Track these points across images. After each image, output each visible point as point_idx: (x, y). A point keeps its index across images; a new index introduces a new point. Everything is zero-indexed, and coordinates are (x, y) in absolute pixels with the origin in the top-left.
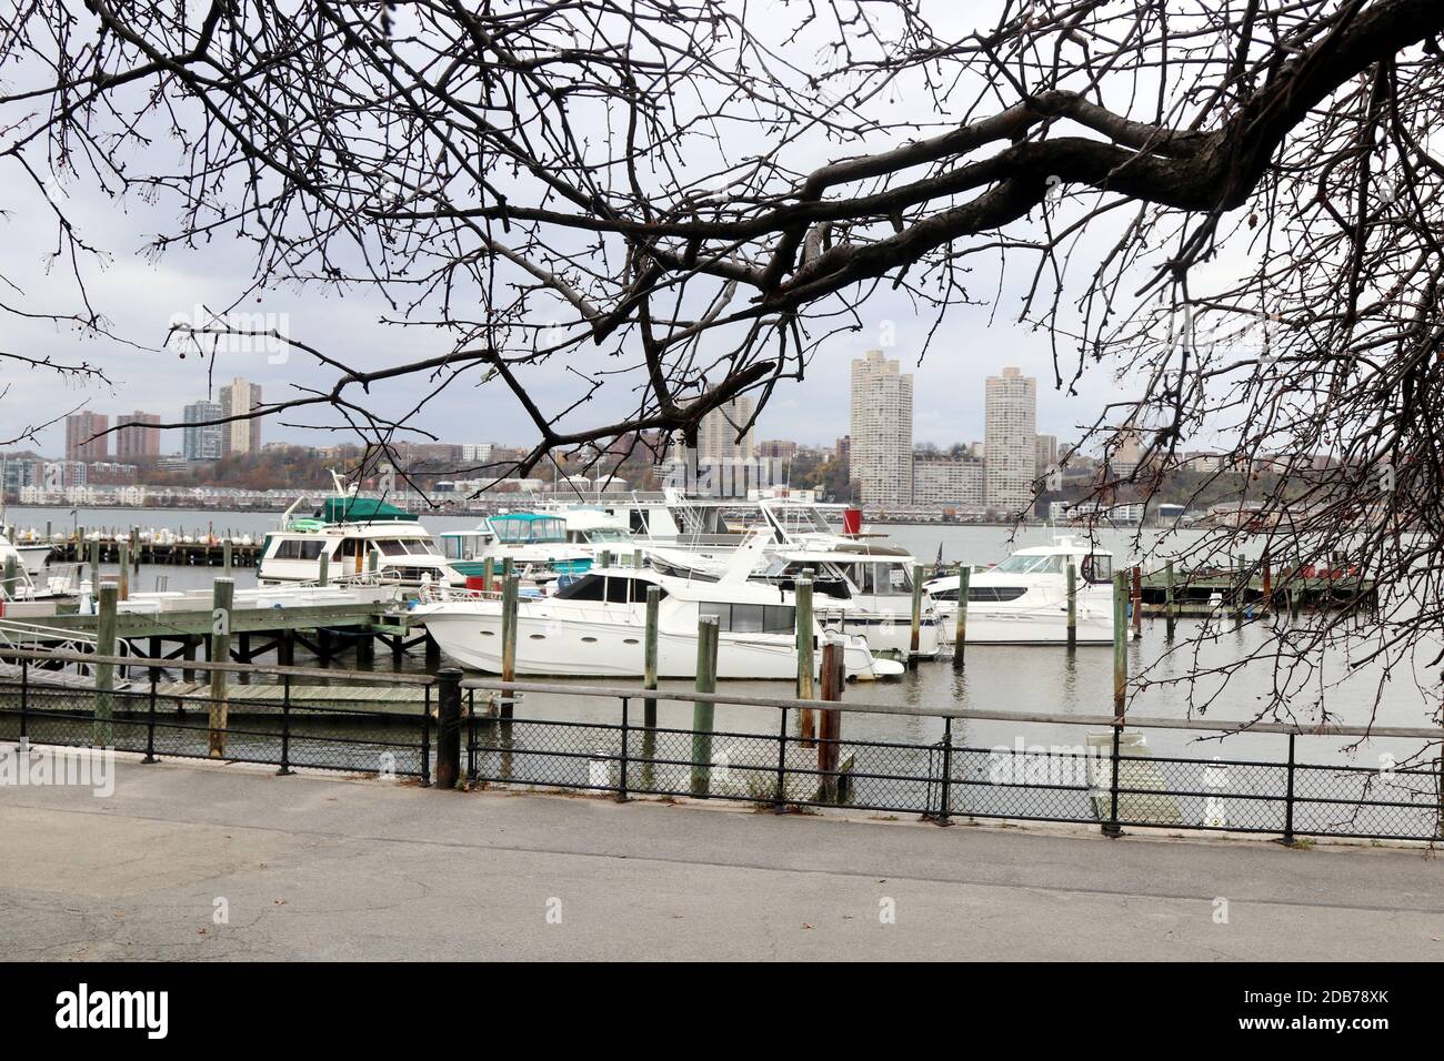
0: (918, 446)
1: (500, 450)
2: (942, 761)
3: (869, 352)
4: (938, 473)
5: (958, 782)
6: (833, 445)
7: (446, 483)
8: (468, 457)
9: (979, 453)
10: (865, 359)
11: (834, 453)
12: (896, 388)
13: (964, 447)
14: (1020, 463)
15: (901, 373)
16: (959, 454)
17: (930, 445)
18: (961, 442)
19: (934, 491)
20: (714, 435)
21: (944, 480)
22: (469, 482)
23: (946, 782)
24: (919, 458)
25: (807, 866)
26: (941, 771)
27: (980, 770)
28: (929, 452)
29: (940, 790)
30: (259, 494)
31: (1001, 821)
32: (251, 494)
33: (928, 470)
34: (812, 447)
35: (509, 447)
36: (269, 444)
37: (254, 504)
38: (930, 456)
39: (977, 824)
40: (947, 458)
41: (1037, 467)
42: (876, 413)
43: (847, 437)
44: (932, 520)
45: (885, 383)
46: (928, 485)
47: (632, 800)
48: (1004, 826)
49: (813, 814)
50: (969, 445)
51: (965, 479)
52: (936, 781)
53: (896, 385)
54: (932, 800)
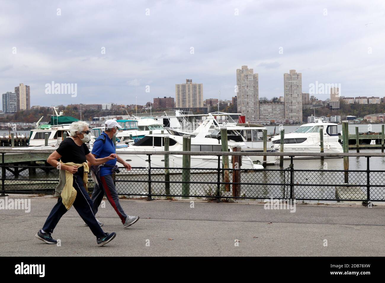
0: (261, 99)
1: (115, 106)
2: (290, 176)
3: (242, 66)
4: (268, 108)
5: (297, 185)
6: (231, 100)
7: (96, 118)
8: (104, 108)
9: (282, 100)
10: (241, 69)
11: (232, 102)
12: (252, 79)
13: (277, 98)
14: (297, 103)
15: (254, 73)
16: (275, 101)
17: (265, 98)
18: (276, 97)
19: (267, 115)
20: (189, 97)
21: (270, 110)
22: (105, 117)
23: (292, 185)
24: (261, 103)
25: (232, 219)
26: (289, 180)
27: (307, 179)
28: (264, 101)
29: (289, 189)
30: (30, 124)
31: (316, 202)
32: (27, 124)
33: (264, 107)
34: (223, 100)
35: (118, 104)
36: (33, 106)
37: (29, 128)
38: (264, 102)
39: (306, 204)
40: (271, 102)
41: (303, 104)
42: (246, 88)
43: (236, 97)
44: (266, 124)
45: (249, 77)
46: (265, 112)
47: (154, 199)
48: (318, 204)
49: (233, 202)
50: (278, 98)
51: (278, 109)
52: (288, 185)
53: (252, 78)
54: (286, 193)
